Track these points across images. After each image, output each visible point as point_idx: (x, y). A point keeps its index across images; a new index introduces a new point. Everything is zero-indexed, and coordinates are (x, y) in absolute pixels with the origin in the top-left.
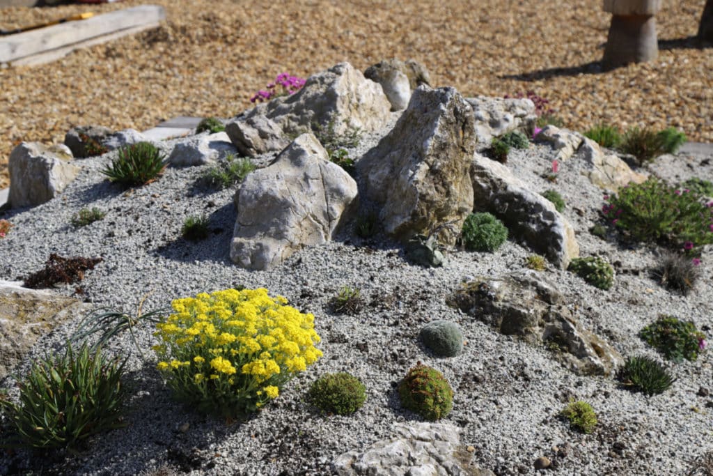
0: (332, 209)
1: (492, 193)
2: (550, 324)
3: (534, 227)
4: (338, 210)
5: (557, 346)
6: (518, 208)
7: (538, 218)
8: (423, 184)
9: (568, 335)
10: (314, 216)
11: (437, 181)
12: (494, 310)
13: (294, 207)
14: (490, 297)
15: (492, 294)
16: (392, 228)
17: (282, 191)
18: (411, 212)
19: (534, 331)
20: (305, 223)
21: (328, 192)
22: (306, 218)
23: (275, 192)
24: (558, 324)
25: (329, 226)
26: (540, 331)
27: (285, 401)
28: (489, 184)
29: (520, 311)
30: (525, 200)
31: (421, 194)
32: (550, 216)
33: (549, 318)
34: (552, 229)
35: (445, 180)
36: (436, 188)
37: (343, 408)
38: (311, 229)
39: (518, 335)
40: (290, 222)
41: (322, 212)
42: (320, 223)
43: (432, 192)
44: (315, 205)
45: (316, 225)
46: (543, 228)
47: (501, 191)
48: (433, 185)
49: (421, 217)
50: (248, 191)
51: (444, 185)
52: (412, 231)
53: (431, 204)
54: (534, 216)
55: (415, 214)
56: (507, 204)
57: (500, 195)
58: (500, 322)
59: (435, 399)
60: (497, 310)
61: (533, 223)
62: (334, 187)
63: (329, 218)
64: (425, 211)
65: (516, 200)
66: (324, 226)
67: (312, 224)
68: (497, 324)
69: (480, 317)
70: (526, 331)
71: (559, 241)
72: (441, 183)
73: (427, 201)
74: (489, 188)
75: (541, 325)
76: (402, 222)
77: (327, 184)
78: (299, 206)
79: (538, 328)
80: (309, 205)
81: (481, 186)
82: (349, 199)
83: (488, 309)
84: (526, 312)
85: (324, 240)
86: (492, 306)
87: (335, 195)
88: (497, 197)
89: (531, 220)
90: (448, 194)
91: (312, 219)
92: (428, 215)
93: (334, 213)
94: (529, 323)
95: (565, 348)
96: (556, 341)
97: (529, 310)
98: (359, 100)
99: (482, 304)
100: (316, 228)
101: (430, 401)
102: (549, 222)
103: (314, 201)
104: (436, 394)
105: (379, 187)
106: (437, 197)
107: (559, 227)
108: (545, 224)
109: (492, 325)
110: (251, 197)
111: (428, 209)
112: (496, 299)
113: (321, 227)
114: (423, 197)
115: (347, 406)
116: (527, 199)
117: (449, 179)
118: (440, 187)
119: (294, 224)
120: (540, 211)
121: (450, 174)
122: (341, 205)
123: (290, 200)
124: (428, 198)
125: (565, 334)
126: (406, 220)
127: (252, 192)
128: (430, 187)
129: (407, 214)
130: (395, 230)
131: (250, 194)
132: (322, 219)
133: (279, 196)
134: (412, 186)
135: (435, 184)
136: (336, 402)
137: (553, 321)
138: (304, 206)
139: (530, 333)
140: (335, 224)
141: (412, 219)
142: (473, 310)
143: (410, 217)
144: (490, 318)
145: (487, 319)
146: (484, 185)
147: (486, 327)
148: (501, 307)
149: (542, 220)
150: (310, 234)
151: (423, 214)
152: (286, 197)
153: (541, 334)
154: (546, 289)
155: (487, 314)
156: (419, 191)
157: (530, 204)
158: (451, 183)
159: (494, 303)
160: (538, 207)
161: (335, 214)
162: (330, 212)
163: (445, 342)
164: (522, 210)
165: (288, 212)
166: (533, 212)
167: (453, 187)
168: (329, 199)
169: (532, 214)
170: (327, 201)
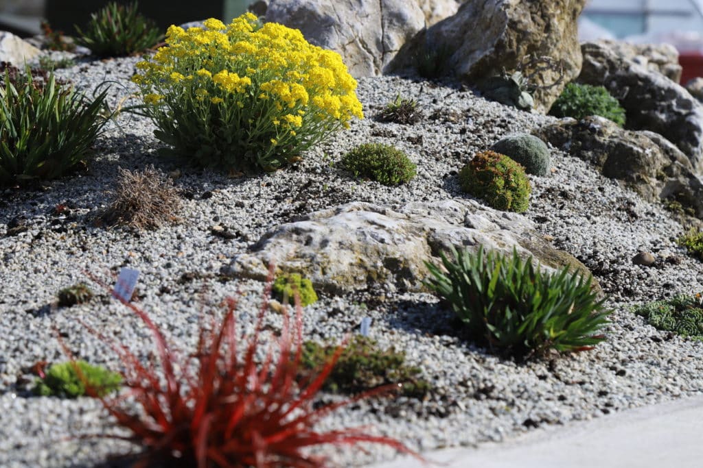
0: (389, 38)
1: (607, 74)
2: (673, 179)
3: (663, 117)
4: (396, 41)
5: (680, 206)
6: (643, 93)
7: (670, 106)
8: (515, 10)
9: (696, 194)
10: (363, 42)
11: (534, 10)
12: (596, 146)
13: (339, 26)
14: (593, 130)
15: (596, 126)
16: (467, 67)
17: (325, 7)
18: (495, 42)
19: (650, 182)
20: (350, 48)
21: (386, 17)
22: (351, 42)
23: (315, 6)
24: (683, 180)
25: (382, 59)
26: (658, 185)
27: (308, 167)
28: (605, 64)
29: (631, 149)
30: (653, 84)
31: (511, 20)
32: (687, 105)
33: (672, 171)
34: (688, 119)
35: (545, 11)
36: (533, 19)
37: (383, 174)
38: (357, 58)
39: (626, 181)
40: (331, 41)
41: (374, 39)
42: (370, 52)
43: (527, 20)
44: (367, 29)
45: (364, 54)
46: (675, 118)
47: (620, 72)
48: (529, 13)
49: (508, 50)
50: (279, 5)
51: (543, 16)
52: (494, 71)
53: (523, 35)
54: (663, 103)
55: (500, 46)
56: (627, 88)
57: (619, 76)
58: (603, 160)
59: (507, 182)
60: (601, 146)
61: (662, 112)
62: (395, 10)
63: (383, 48)
64: (515, 43)
65: (640, 83)
66: (375, 58)
67: (359, 52)
68: (599, 161)
69: (576, 152)
70: (638, 177)
71: (696, 134)
72: (539, 13)
73: (519, 31)
74: (605, 68)
75: (659, 178)
76: (481, 56)
77: (386, 6)
78: (345, 26)
79: (654, 181)
80: (358, 26)
81: (593, 66)
82: (412, 29)
83: (588, 144)
84: (641, 151)
85: (374, 74)
86: (594, 141)
87: (394, 21)
88: (614, 79)
89: (659, 108)
90: (548, 29)
91: (360, 45)
92: (518, 49)
93: (390, 43)
94: (642, 167)
95: (691, 209)
96: (679, 199)
97: (644, 150)
98: (433, 9)
99: (581, 138)
100: (365, 58)
101: (500, 182)
102: (684, 112)
103: (366, 24)
104: (509, 176)
105: (453, 35)
106: (532, 28)
107: (698, 117)
108: (679, 114)
109: (592, 163)
110: (282, 11)
111: (519, 41)
112: (601, 133)
113: (372, 59)
114: (513, 24)
115: (390, 173)
116: (656, 83)
117: (551, 11)
118: (538, 18)
119: (335, 46)
120: (673, 98)
121: (553, 5)
122: (402, 35)
123: (334, 17)
124: (520, 26)
125: (693, 192)
126: (488, 53)
127: (285, 6)
128: (525, 15)
129: (489, 45)
130: (471, 69)
131: (281, 8)
132: (374, 49)
133: (320, 12)
134: (500, 10)
135: (531, 13)
136: (376, 164)
137: (676, 176)
138: (352, 27)
139: (644, 182)
140: (390, 57)
141: (496, 52)
142: (567, 145)
143: (493, 49)
144: (590, 153)
145: (586, 154)
146: (598, 64)
147: (584, 164)
148: (606, 143)
149: (675, 108)
150: (355, 64)
151: (511, 46)
152: (330, 14)
153: (659, 191)
154: (671, 149)
155: (587, 150)
156: (509, 16)
157: (660, 89)
158: (554, 16)
159: (597, 137)
160: (671, 93)
161: (392, 45)
162: (386, 41)
163: (526, 151)
164: (648, 96)
165: (330, 31)
166: (663, 98)
167: (555, 21)
168: (386, 25)
169: (661, 101)
170: (383, 27)
